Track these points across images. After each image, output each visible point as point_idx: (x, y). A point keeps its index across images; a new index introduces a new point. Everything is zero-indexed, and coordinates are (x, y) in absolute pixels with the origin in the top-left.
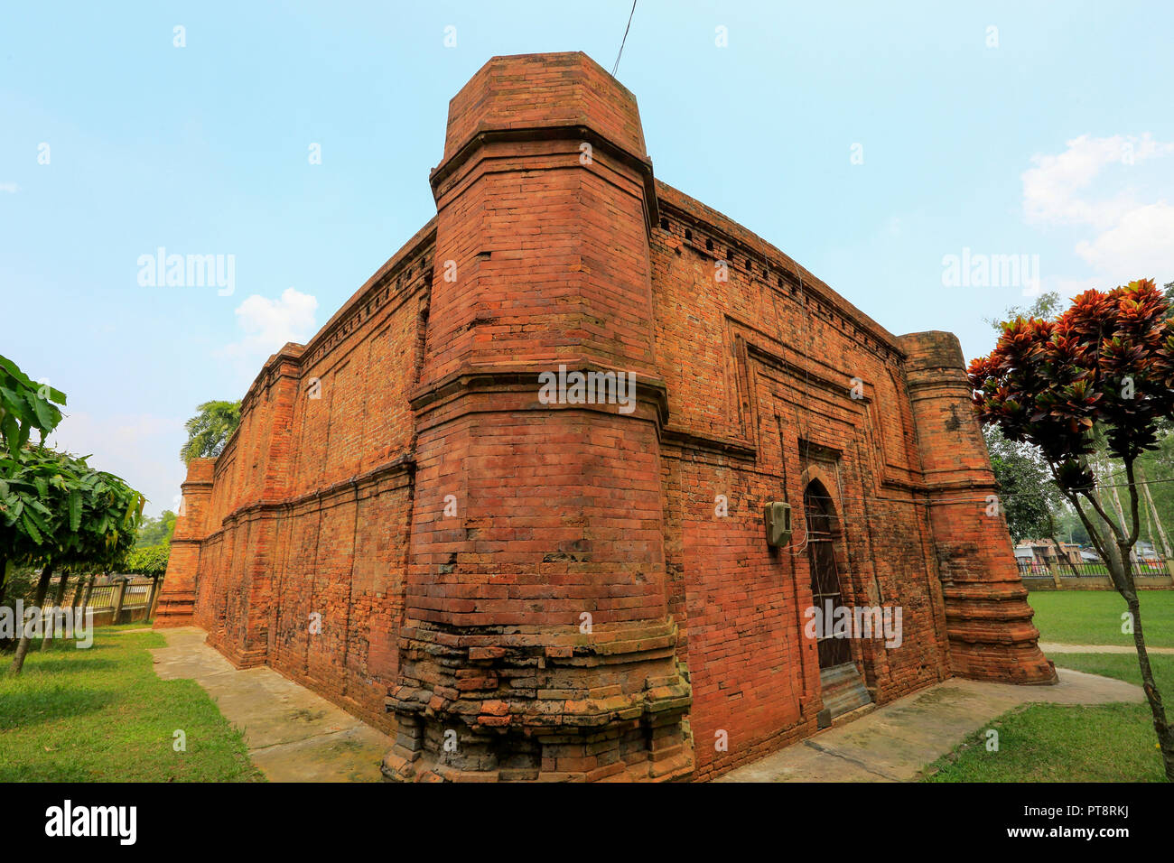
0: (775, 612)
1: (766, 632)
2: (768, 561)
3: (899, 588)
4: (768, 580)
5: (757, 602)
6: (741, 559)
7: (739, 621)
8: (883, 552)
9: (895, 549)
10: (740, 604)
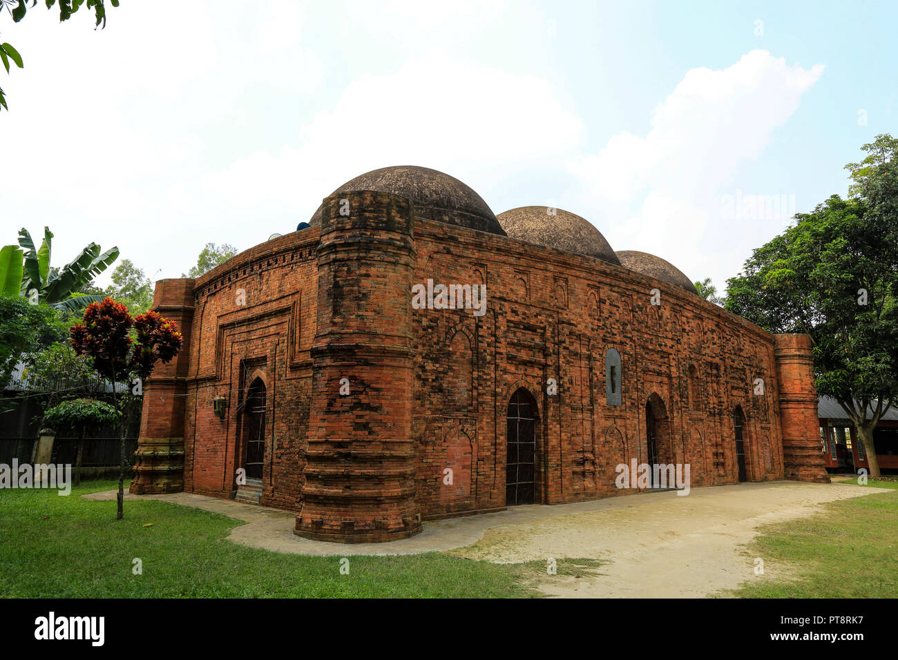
0: (220, 444)
1: (215, 451)
2: (220, 423)
3: (291, 441)
4: (219, 431)
5: (214, 439)
6: (211, 422)
7: (208, 446)
8: (283, 417)
9: (293, 415)
10: (210, 439)
